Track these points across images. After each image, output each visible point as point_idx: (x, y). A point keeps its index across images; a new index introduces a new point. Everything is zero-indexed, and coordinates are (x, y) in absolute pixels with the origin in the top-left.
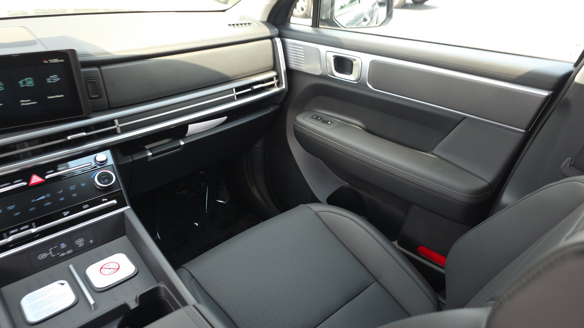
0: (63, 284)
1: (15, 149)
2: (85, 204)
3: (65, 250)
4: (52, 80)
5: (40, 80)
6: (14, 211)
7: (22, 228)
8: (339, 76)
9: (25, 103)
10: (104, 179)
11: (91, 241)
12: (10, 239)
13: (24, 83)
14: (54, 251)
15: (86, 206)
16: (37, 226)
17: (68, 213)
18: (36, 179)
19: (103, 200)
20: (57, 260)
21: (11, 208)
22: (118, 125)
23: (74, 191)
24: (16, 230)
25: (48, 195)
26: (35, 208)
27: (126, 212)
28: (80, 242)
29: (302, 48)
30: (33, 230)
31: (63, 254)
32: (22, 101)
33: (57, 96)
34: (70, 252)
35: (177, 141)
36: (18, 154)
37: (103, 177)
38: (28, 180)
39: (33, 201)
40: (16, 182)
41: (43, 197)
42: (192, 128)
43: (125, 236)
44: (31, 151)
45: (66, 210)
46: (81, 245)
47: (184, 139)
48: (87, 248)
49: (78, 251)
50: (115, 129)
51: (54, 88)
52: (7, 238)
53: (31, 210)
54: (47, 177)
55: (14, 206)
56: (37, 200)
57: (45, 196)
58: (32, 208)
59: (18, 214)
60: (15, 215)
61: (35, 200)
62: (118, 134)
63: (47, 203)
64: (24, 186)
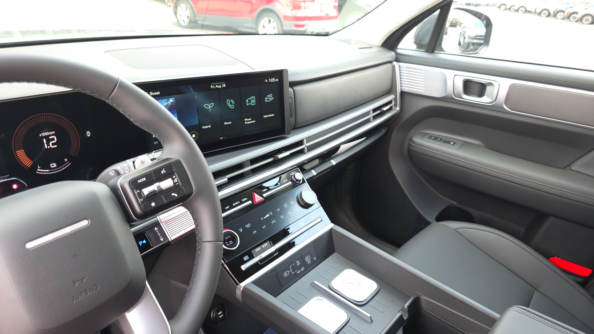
3: (300, 267)
4: (268, 99)
5: (260, 100)
6: (252, 229)
7: (263, 246)
8: (467, 98)
9: (248, 121)
11: (315, 258)
13: (250, 101)
14: (293, 269)
16: (274, 245)
18: (258, 198)
21: (248, 226)
22: (306, 145)
23: (288, 209)
24: (260, 249)
25: (271, 214)
26: (265, 226)
27: (333, 228)
28: (308, 259)
29: (423, 72)
31: (299, 272)
32: (246, 120)
33: (270, 115)
34: (303, 269)
35: (330, 161)
38: (252, 198)
39: (262, 219)
40: (243, 200)
41: (268, 215)
42: (343, 148)
43: (336, 253)
46: (309, 262)
47: (334, 159)
48: (314, 265)
49: (308, 268)
50: (303, 149)
51: (268, 108)
53: (263, 227)
54: (264, 195)
55: (250, 224)
56: (264, 218)
57: (269, 214)
58: (264, 226)
59: (255, 232)
60: (254, 233)
61: (263, 218)
62: (305, 153)
63: (273, 221)
64: (251, 204)
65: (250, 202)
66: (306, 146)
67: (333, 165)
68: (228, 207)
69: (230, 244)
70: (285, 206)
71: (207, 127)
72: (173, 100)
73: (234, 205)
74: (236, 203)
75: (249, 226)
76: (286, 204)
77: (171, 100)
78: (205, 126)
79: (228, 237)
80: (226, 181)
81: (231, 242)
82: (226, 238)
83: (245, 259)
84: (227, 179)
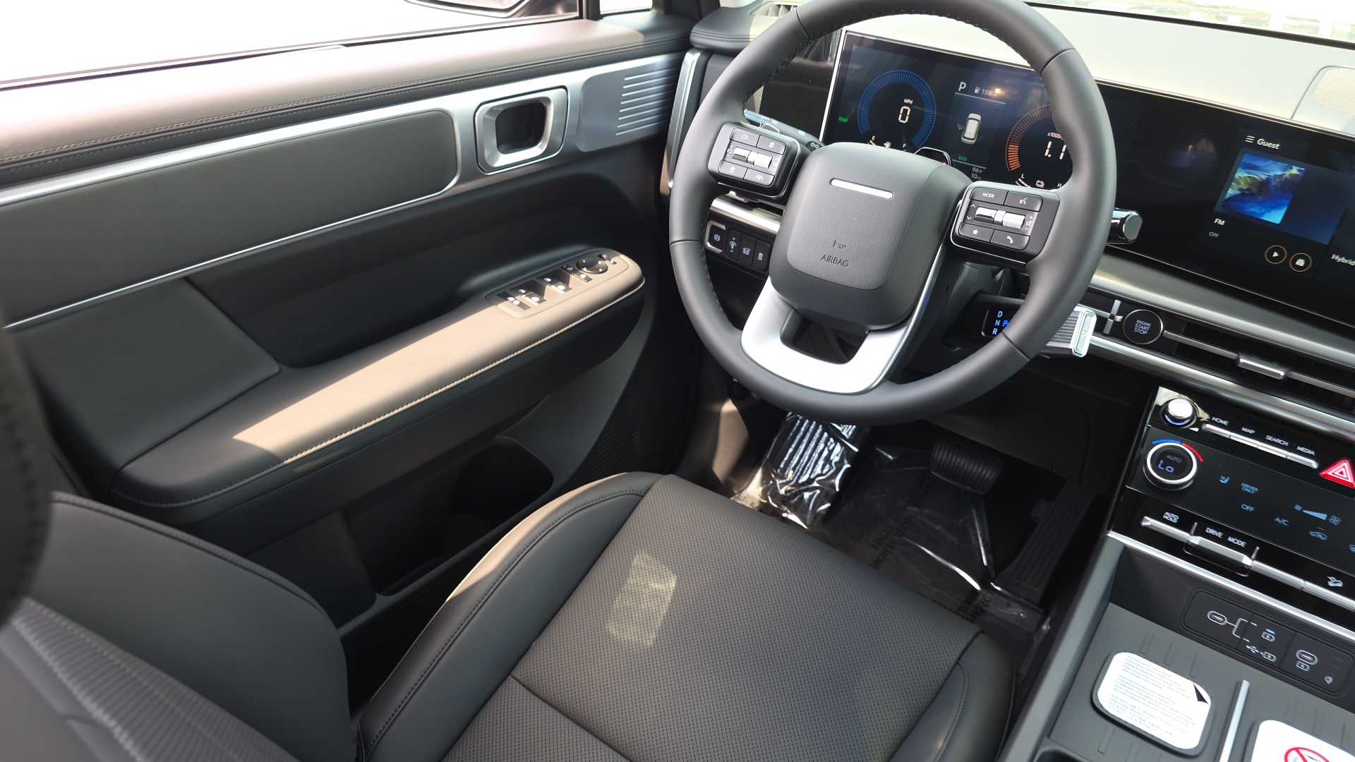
0: (1200, 698)
3: (1264, 646)
6: (1249, 498)
7: (1231, 539)
11: (1329, 680)
12: (1196, 540)
14: (1244, 629)
16: (1259, 558)
17: (1340, 585)
18: (1342, 471)
20: (1233, 649)
21: (1246, 488)
24: (1219, 535)
25: (1335, 520)
26: (1286, 523)
28: (1306, 660)
30: (1246, 561)
31: (1254, 650)
34: (1269, 657)
38: (1327, 460)
39: (1298, 508)
40: (1302, 449)
41: (1323, 516)
45: (1339, 576)
46: (1302, 666)
49: (1284, 671)
52: (1191, 534)
53: (1278, 519)
55: (1256, 489)
56: (1304, 511)
57: (1328, 518)
58: (1284, 521)
59: (1249, 508)
60: (1245, 507)
61: (1302, 510)
63: (1317, 533)
64: (1309, 468)
65: (1314, 465)
68: (1251, 432)
69: (1165, 468)
71: (1343, 260)
72: (1299, 171)
75: (1249, 491)
77: (1295, 171)
78: (1341, 257)
79: (1176, 459)
80: (1279, 375)
81: (1170, 469)
82: (1169, 457)
83: (1168, 516)
84: (1282, 373)
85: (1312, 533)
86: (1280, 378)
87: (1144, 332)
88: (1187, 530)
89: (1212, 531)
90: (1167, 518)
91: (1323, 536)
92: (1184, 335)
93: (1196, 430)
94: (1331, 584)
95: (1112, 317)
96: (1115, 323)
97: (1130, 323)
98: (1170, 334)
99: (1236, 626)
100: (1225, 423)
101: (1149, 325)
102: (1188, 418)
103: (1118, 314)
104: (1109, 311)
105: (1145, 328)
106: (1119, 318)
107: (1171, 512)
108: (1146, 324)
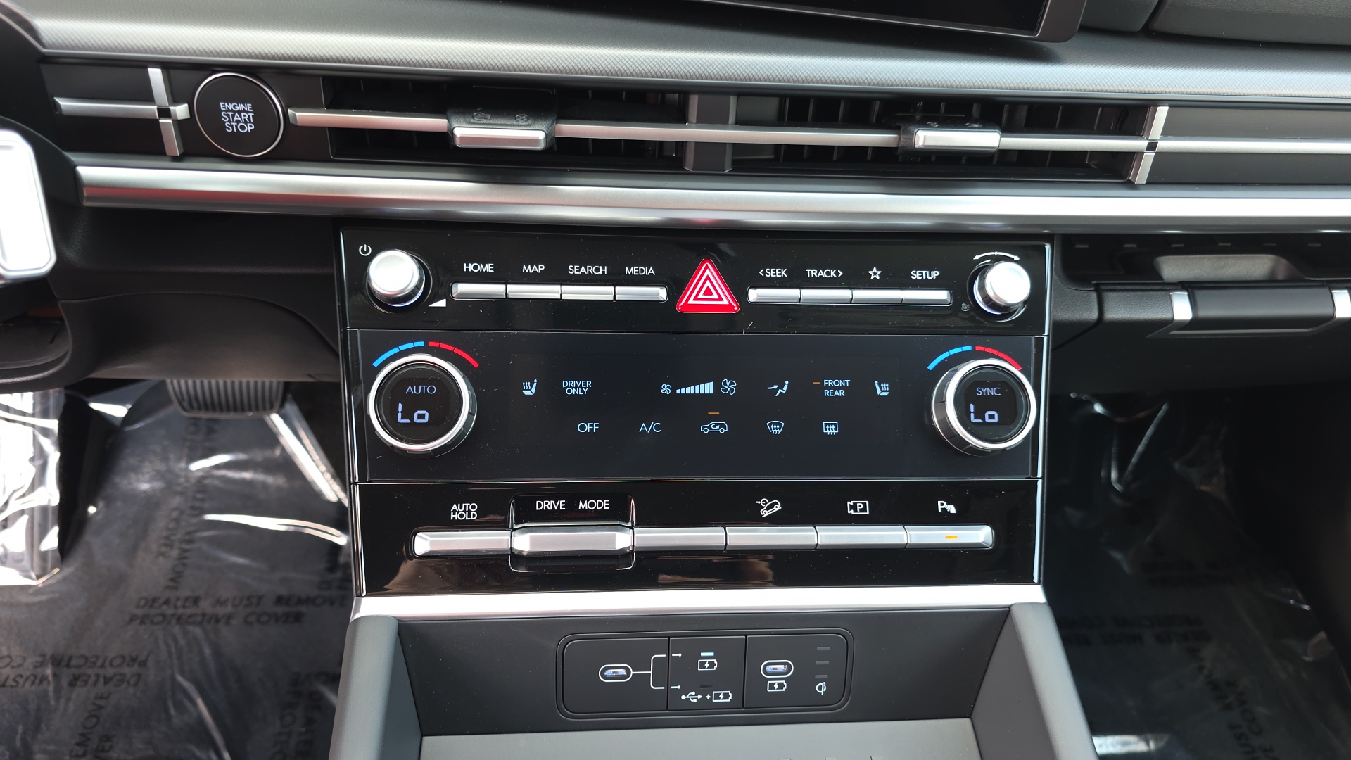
1: (680, 118)
2: (858, 491)
3: (706, 683)
6: (583, 408)
7: (582, 506)
10: (983, 405)
11: (822, 687)
12: (525, 540)
14: (666, 672)
15: (860, 506)
16: (645, 521)
19: (942, 505)
20: (662, 712)
21: (575, 387)
22: (1156, 141)
23: (833, 409)
24: (561, 506)
25: (729, 387)
26: (657, 427)
27: (1017, 614)
28: (776, 671)
30: (622, 539)
31: (693, 697)
34: (722, 696)
36: (681, 146)
37: (981, 391)
38: (678, 276)
39: (666, 389)
40: (632, 271)
41: (708, 388)
43: (967, 721)
44: (738, 147)
45: (771, 492)
46: (776, 687)
48: (795, 707)
49: (751, 706)
52: (513, 531)
53: (643, 427)
54: (754, 295)
55: (589, 383)
56: (678, 391)
57: (717, 387)
58: (653, 425)
59: (590, 427)
60: (583, 428)
61: (673, 390)
62: (1131, 185)
64: (656, 304)
65: (661, 293)
66: (1152, 147)
67: (1333, 317)
68: (537, 268)
69: (411, 421)
70: (828, 387)
73: (574, 270)
74: (591, 269)
75: (578, 392)
76: (841, 383)
79: (422, 390)
80: (536, 141)
81: (422, 416)
82: (409, 390)
83: (458, 511)
84: (540, 135)
85: (704, 429)
86: (542, 146)
87: (249, 127)
88: (502, 525)
89: (546, 505)
90: (457, 516)
91: (722, 426)
92: (333, 105)
93: (442, 303)
94: (765, 513)
95: (164, 113)
96: (179, 124)
97: (207, 111)
98: (303, 116)
99: (651, 672)
100: (488, 268)
101: (248, 107)
102: (417, 287)
103: (175, 100)
104: (148, 97)
105: (245, 117)
106: (181, 111)
107: (460, 501)
108: (241, 107)
